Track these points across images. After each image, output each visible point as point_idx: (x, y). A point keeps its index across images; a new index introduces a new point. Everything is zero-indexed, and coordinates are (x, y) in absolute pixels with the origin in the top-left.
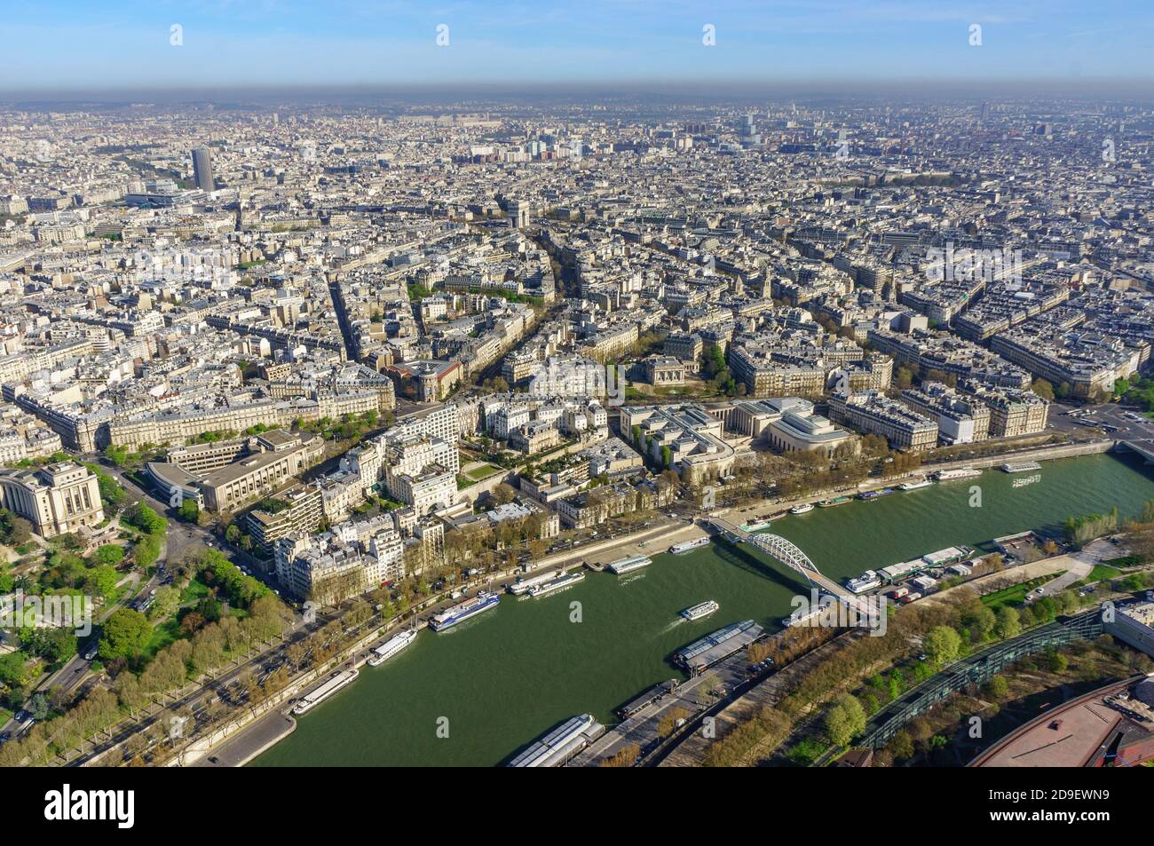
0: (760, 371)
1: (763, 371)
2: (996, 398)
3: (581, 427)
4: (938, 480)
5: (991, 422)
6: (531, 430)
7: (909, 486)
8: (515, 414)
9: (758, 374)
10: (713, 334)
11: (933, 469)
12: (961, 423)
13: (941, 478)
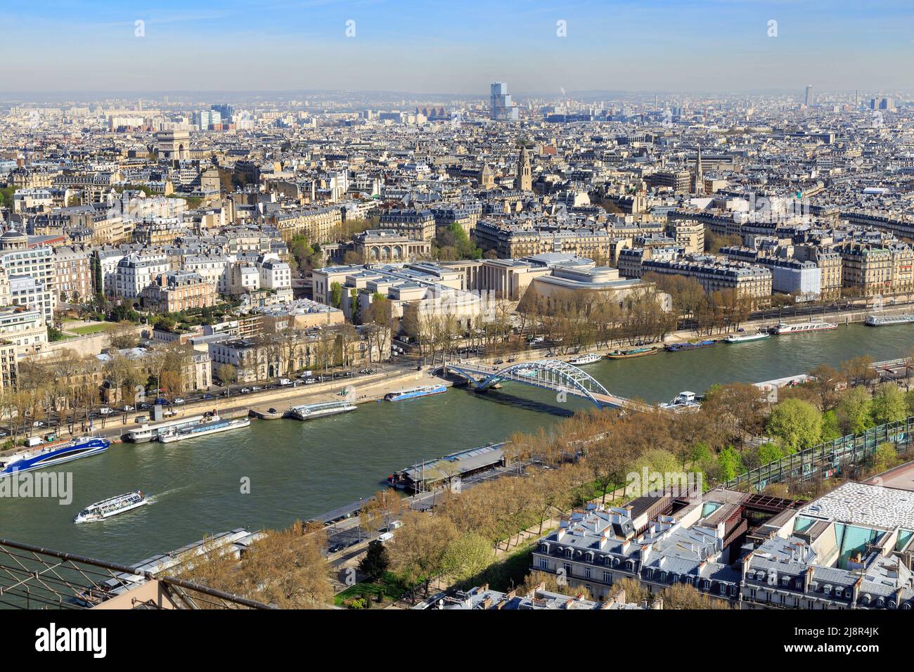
0: (518, 234)
1: (523, 234)
2: (848, 246)
3: (251, 286)
4: (778, 334)
5: (844, 273)
6: (171, 280)
7: (738, 338)
8: (148, 263)
9: (515, 240)
10: (451, 212)
11: (771, 323)
12: (803, 271)
13: (781, 331)
